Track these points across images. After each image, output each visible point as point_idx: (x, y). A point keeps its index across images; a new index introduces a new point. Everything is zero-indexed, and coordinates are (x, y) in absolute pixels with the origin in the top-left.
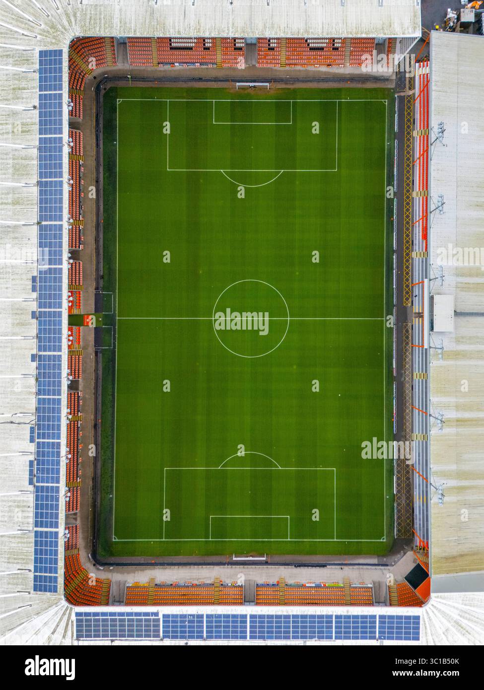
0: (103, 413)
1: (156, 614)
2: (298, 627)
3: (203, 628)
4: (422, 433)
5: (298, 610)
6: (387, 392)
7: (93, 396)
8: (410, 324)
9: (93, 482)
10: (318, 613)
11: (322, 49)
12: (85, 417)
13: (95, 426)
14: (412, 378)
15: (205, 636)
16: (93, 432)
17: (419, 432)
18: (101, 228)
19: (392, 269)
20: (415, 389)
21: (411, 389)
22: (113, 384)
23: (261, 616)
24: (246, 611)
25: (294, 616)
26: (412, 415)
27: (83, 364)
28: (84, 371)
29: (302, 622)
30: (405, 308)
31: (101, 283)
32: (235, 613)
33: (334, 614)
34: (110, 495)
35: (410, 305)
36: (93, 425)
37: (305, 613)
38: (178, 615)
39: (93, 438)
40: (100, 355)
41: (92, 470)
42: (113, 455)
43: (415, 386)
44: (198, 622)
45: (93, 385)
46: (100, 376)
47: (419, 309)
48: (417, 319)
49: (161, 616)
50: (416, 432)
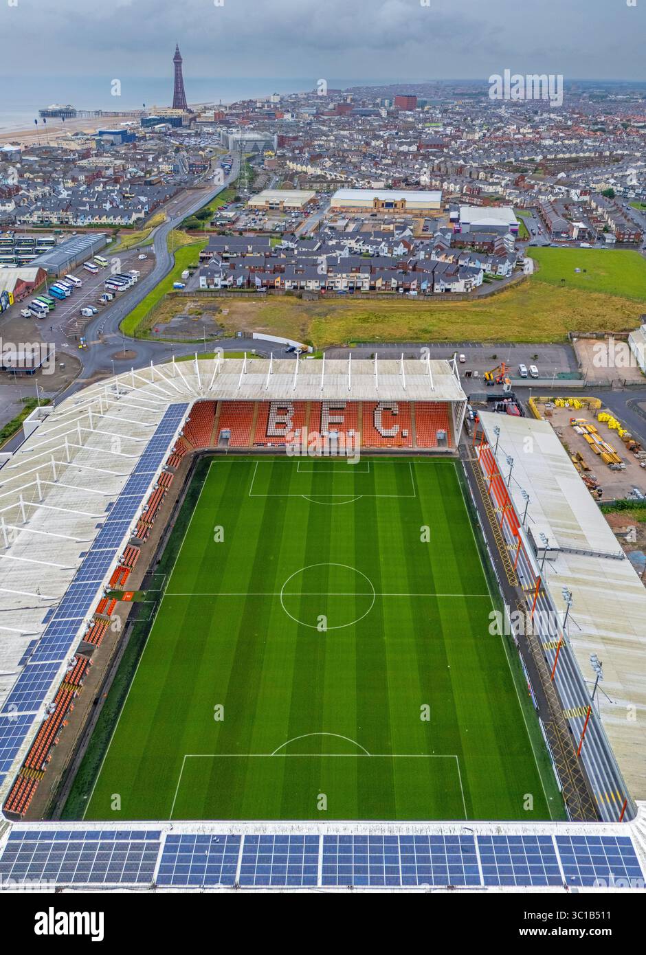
0: (114, 686)
1: (156, 835)
2: (411, 860)
3: (236, 862)
4: (577, 706)
5: (411, 828)
6: (513, 664)
7: (107, 667)
8: (522, 601)
9: (63, 777)
10: (446, 833)
11: (393, 437)
12: (85, 691)
13: (96, 703)
14: (543, 650)
15: (237, 879)
16: (90, 709)
17: (572, 707)
18: (171, 529)
19: (488, 557)
20: (550, 659)
21: (544, 660)
22: (139, 655)
23: (343, 839)
24: (318, 829)
25: (405, 839)
26: (556, 689)
27: (105, 634)
28: (104, 642)
29: (419, 850)
30: (513, 588)
31: (156, 567)
32: (297, 833)
33: (476, 835)
34: (84, 795)
35: (517, 585)
36: (93, 700)
37: (424, 834)
38: (194, 836)
39: (86, 716)
40: (131, 628)
41: (68, 760)
42: (110, 737)
43: (549, 656)
44: (229, 849)
45: (111, 656)
46: (124, 647)
47: (529, 586)
48: (530, 596)
49: (163, 840)
50: (567, 708)
